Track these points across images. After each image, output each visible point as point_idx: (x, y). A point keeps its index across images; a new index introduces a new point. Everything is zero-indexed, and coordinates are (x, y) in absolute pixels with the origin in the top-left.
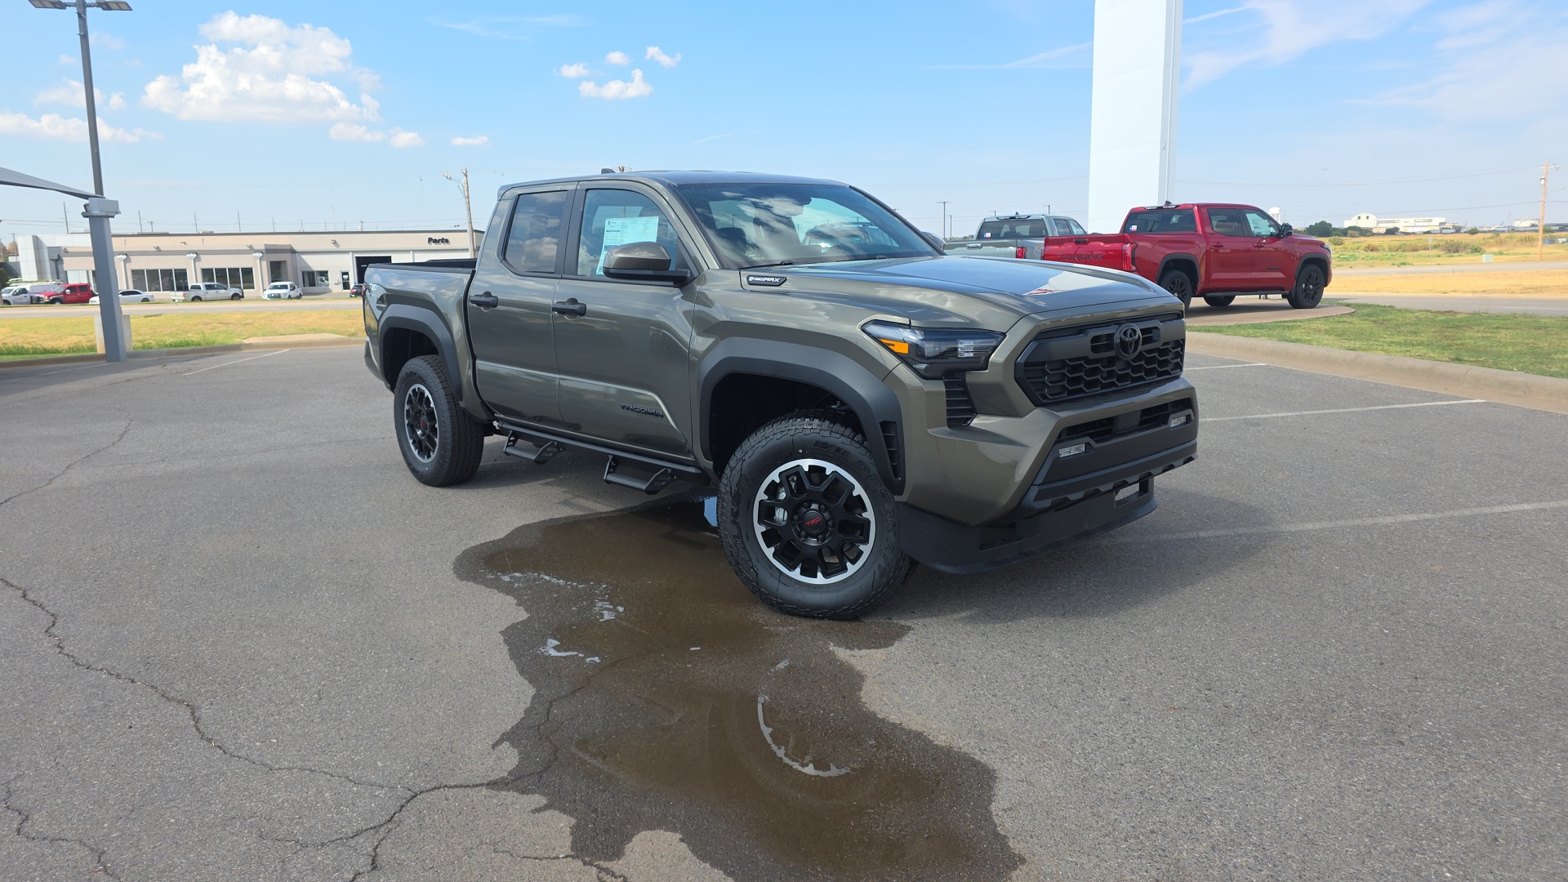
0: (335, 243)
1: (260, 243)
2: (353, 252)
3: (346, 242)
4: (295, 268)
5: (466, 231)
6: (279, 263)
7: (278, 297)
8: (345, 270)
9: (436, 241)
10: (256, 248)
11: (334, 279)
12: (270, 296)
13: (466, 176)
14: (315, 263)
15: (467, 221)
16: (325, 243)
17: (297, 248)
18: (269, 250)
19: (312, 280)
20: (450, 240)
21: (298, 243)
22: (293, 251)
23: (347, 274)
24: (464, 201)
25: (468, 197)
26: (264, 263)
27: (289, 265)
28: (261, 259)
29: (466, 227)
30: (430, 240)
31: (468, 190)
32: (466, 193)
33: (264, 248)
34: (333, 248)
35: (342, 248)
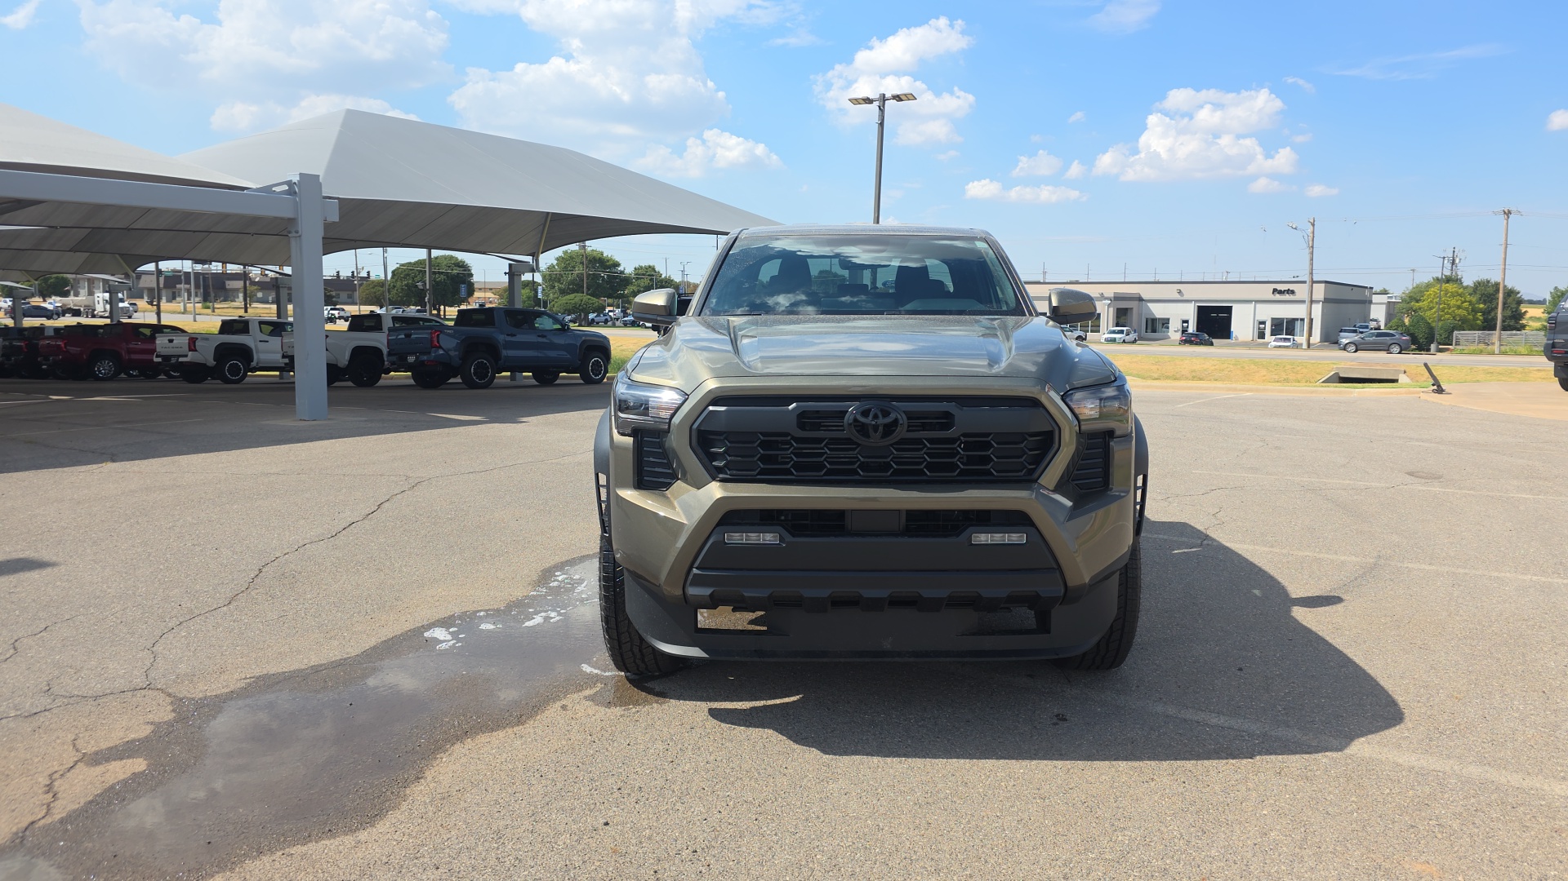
0: (1180, 292)
1: (1110, 291)
2: (1196, 301)
3: (1191, 292)
4: (1140, 315)
5: (1304, 282)
6: (1127, 309)
7: (1113, 340)
8: (1185, 318)
9: (1281, 292)
10: (1106, 295)
11: (1175, 326)
12: (1107, 340)
13: (1313, 225)
14: (1158, 311)
15: (1307, 272)
16: (1170, 292)
17: (1145, 296)
18: (1118, 298)
19: (1155, 327)
20: (1296, 291)
21: (1146, 292)
22: (1140, 299)
23: (1187, 322)
24: (1307, 251)
25: (1312, 247)
26: (1111, 310)
27: (1135, 311)
28: (1109, 306)
29: (1306, 278)
30: (1275, 290)
31: (1313, 240)
32: (1311, 243)
33: (1112, 295)
34: (1178, 297)
35: (1186, 297)
